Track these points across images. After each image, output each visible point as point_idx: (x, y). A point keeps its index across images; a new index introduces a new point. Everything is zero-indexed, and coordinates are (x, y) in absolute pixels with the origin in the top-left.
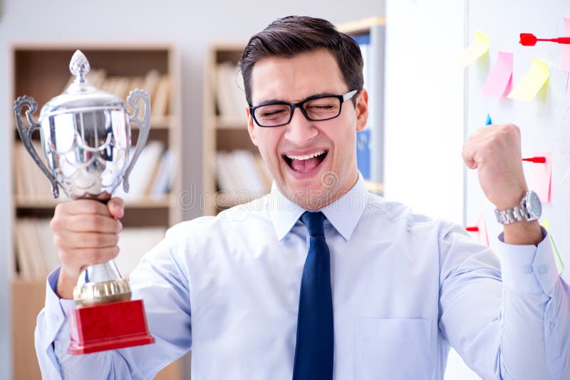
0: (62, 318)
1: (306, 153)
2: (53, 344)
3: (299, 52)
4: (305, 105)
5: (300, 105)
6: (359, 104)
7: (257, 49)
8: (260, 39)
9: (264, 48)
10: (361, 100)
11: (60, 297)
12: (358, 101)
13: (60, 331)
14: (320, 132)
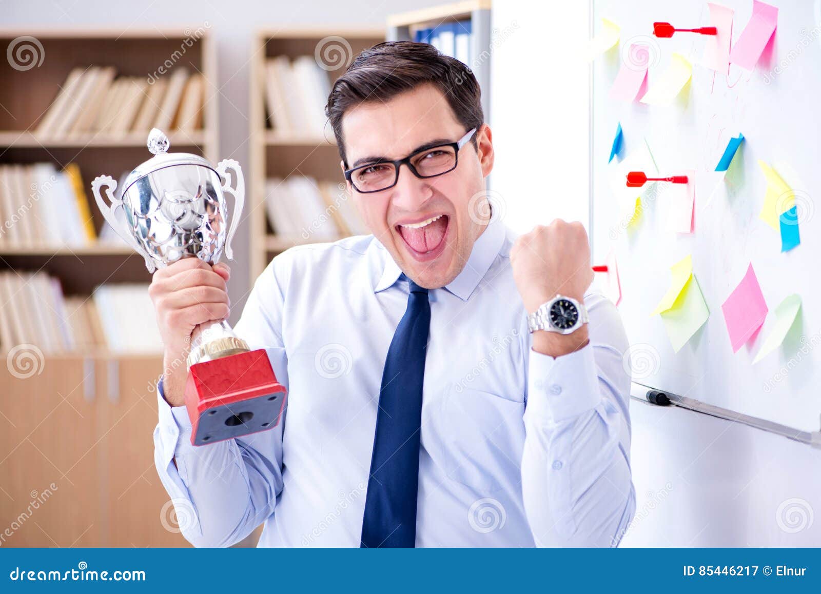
0: (177, 430)
1: (422, 220)
2: (173, 461)
3: (395, 94)
4: (412, 161)
5: (405, 161)
6: (481, 144)
7: (343, 96)
8: (346, 82)
9: (352, 93)
10: (483, 138)
11: (171, 405)
12: (479, 140)
13: (178, 446)
14: (434, 191)
